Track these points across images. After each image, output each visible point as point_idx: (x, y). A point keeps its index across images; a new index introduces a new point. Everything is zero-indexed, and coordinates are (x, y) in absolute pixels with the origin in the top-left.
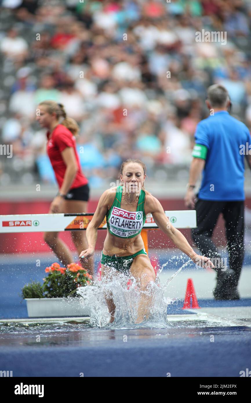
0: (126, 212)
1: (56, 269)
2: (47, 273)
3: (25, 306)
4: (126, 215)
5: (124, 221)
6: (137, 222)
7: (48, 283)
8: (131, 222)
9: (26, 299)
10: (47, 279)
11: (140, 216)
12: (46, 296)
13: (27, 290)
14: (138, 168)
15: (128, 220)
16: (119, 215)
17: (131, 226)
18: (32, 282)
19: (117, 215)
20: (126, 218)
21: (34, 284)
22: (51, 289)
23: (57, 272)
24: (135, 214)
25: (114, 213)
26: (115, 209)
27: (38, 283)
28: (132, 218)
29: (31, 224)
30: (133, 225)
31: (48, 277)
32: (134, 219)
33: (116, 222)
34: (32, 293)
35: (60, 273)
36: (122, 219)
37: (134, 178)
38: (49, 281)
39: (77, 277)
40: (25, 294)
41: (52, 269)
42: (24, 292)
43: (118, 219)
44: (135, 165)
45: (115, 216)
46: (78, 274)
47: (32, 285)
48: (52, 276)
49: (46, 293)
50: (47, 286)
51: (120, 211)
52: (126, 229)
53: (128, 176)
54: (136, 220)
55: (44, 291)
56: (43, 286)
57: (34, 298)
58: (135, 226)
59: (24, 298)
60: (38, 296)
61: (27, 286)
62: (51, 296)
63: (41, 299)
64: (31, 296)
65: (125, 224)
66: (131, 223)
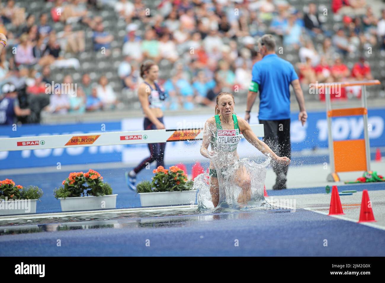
0: (229, 131)
1: (161, 171)
2: (155, 173)
3: (139, 199)
4: (229, 133)
5: (228, 138)
6: (237, 137)
7: (155, 181)
8: (234, 137)
9: (140, 193)
10: (155, 178)
11: (238, 132)
12: (155, 191)
13: (140, 187)
14: (229, 98)
15: (231, 137)
16: (224, 134)
17: (234, 141)
18: (143, 181)
19: (223, 135)
20: (229, 135)
21: (145, 182)
22: (158, 185)
23: (161, 173)
24: (235, 131)
25: (219, 134)
26: (219, 132)
27: (148, 181)
28: (233, 135)
29: (141, 137)
30: (235, 140)
31: (155, 177)
32: (235, 135)
33: (223, 140)
34: (144, 189)
35: (164, 174)
36: (226, 137)
37: (228, 106)
38: (156, 179)
39: (177, 176)
40: (138, 189)
41: (158, 170)
42: (138, 188)
43: (223, 137)
44: (227, 96)
45: (221, 137)
46: (178, 174)
47: (143, 183)
48: (158, 176)
49: (154, 188)
50: (154, 183)
51: (224, 132)
52: (231, 143)
53: (223, 106)
54: (236, 136)
55: (153, 187)
56: (151, 184)
57: (145, 192)
58: (237, 140)
59: (138, 193)
60: (148, 191)
61: (140, 183)
62: (158, 191)
63: (150, 193)
64: (143, 191)
65: (229, 140)
66: (234, 139)
